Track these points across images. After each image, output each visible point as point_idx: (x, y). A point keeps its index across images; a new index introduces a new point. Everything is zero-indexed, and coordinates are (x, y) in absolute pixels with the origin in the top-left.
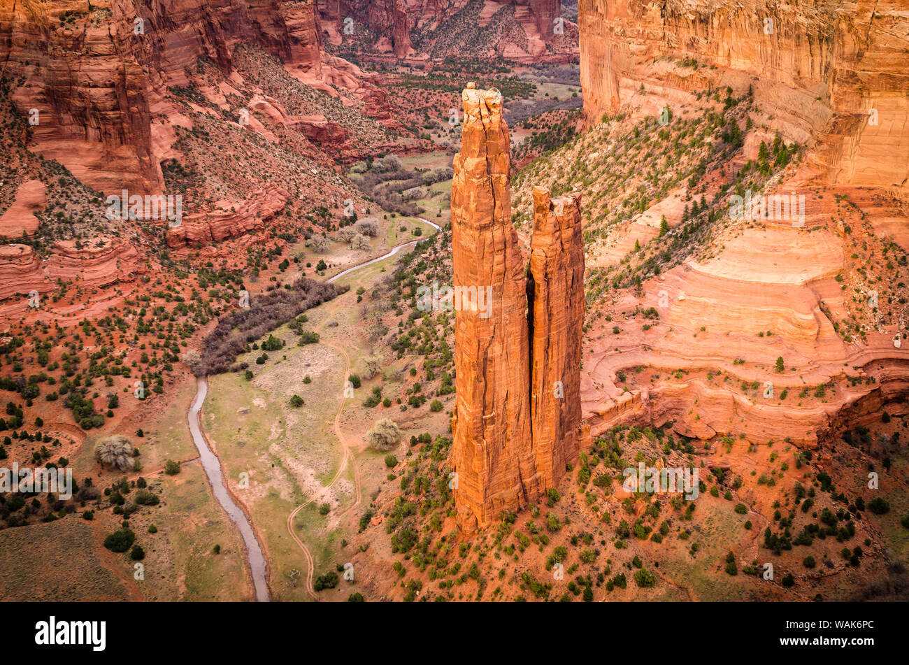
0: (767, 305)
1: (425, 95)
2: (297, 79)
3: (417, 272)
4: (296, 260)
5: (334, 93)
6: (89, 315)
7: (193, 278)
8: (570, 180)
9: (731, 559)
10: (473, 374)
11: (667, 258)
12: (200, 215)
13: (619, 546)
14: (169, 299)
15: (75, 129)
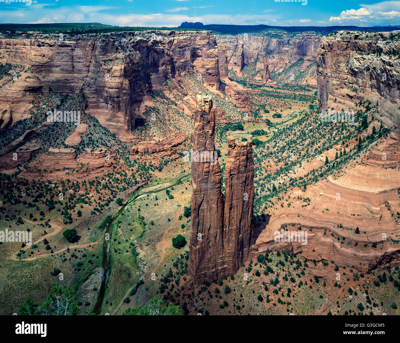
0: (359, 201)
1: (266, 99)
2: (208, 90)
6: (87, 179)
8: (297, 139)
11: (321, 175)
12: (145, 142)
15: (104, 104)
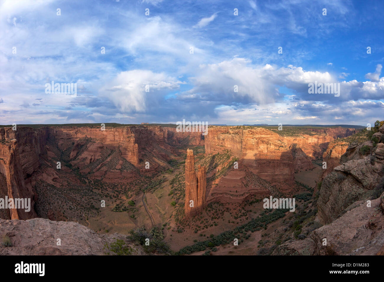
0: (234, 182)
2: (161, 147)
3: (179, 178)
4: (160, 175)
5: (166, 150)
6: (128, 182)
7: (143, 178)
9: (229, 221)
10: (188, 194)
13: (212, 220)
14: (140, 180)
